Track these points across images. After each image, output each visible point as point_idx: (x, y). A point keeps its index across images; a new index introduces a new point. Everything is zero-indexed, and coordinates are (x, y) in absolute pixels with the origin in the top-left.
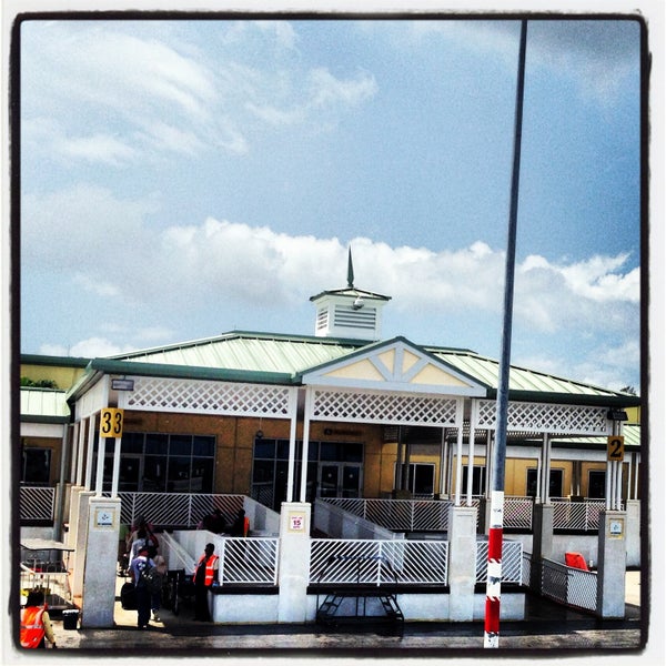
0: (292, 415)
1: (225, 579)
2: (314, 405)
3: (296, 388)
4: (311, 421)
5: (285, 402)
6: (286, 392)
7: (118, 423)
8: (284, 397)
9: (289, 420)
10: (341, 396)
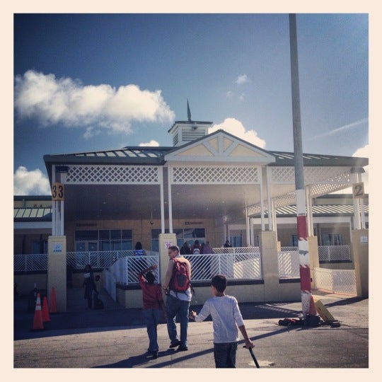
0: (160, 182)
1: (129, 281)
2: (173, 176)
3: (162, 167)
4: (172, 185)
5: (156, 175)
6: (156, 169)
7: (61, 191)
8: (155, 172)
9: (159, 185)
10: (194, 170)
